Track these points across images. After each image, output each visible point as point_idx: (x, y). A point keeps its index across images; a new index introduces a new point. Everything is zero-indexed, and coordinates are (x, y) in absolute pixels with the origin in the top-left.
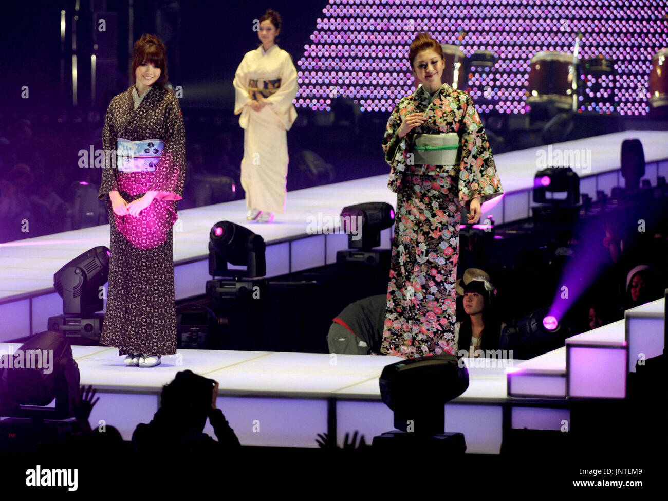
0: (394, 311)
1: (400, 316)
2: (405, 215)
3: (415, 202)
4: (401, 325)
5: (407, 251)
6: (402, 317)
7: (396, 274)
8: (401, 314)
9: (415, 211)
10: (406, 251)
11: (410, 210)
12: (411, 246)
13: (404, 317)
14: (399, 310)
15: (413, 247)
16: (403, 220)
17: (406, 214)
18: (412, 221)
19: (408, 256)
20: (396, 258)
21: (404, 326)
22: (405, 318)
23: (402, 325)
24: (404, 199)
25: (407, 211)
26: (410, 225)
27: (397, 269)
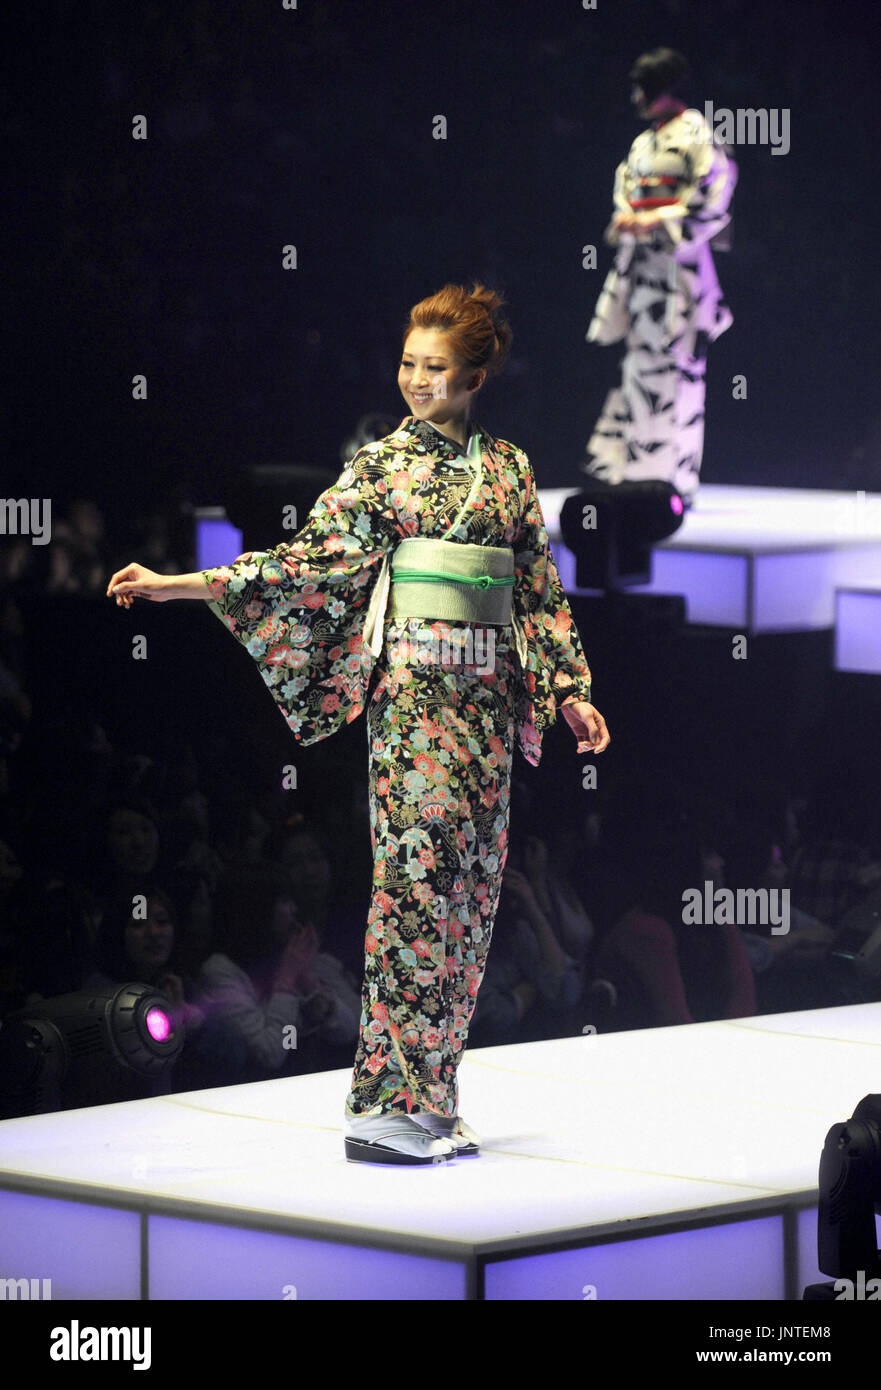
0: (398, 999)
1: (414, 1012)
2: (426, 753)
3: (448, 718)
4: (417, 1034)
5: (439, 842)
6: (419, 1011)
7: (399, 905)
8: (416, 1006)
9: (448, 739)
10: (434, 844)
11: (439, 738)
12: (447, 830)
13: (423, 1012)
14: (410, 995)
15: (452, 831)
16: (422, 765)
17: (429, 750)
18: (446, 766)
19: (441, 854)
20: (397, 862)
21: (425, 1036)
22: (428, 1015)
23: (420, 1033)
24: (421, 710)
25: (430, 741)
26: (441, 775)
27: (400, 890)
